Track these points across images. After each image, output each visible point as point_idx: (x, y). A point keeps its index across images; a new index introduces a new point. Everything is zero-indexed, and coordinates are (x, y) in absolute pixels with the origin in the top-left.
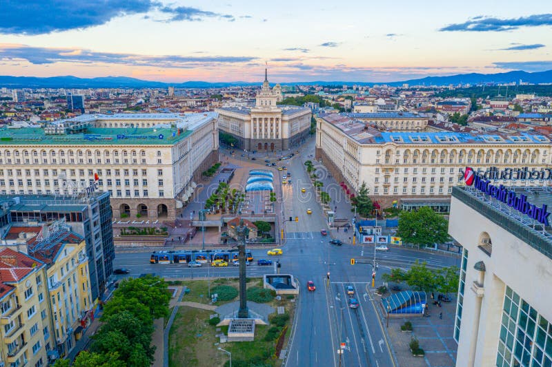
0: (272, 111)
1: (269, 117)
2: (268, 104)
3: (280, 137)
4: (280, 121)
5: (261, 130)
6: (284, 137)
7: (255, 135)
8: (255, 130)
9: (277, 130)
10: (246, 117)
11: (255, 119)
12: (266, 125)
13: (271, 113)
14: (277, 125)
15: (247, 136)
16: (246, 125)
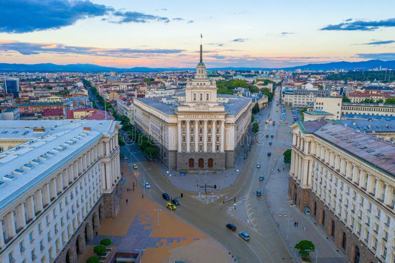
0: (211, 110)
1: (206, 119)
2: (204, 99)
3: (222, 150)
4: (223, 125)
5: (192, 139)
6: (229, 149)
7: (184, 146)
8: (184, 138)
9: (218, 139)
10: (170, 119)
11: (184, 122)
12: (201, 131)
13: (209, 113)
14: (218, 130)
15: (171, 147)
16: (171, 130)
